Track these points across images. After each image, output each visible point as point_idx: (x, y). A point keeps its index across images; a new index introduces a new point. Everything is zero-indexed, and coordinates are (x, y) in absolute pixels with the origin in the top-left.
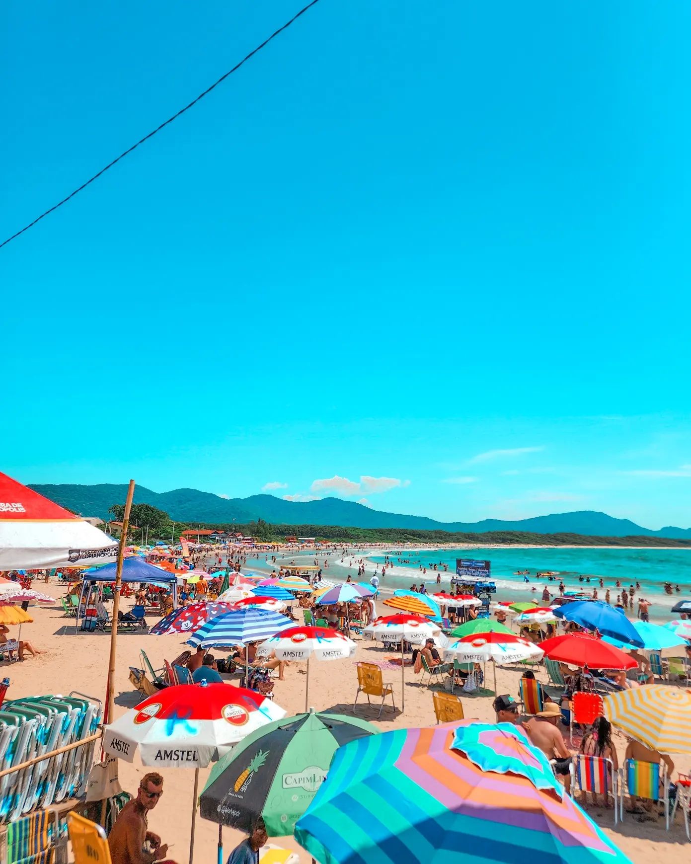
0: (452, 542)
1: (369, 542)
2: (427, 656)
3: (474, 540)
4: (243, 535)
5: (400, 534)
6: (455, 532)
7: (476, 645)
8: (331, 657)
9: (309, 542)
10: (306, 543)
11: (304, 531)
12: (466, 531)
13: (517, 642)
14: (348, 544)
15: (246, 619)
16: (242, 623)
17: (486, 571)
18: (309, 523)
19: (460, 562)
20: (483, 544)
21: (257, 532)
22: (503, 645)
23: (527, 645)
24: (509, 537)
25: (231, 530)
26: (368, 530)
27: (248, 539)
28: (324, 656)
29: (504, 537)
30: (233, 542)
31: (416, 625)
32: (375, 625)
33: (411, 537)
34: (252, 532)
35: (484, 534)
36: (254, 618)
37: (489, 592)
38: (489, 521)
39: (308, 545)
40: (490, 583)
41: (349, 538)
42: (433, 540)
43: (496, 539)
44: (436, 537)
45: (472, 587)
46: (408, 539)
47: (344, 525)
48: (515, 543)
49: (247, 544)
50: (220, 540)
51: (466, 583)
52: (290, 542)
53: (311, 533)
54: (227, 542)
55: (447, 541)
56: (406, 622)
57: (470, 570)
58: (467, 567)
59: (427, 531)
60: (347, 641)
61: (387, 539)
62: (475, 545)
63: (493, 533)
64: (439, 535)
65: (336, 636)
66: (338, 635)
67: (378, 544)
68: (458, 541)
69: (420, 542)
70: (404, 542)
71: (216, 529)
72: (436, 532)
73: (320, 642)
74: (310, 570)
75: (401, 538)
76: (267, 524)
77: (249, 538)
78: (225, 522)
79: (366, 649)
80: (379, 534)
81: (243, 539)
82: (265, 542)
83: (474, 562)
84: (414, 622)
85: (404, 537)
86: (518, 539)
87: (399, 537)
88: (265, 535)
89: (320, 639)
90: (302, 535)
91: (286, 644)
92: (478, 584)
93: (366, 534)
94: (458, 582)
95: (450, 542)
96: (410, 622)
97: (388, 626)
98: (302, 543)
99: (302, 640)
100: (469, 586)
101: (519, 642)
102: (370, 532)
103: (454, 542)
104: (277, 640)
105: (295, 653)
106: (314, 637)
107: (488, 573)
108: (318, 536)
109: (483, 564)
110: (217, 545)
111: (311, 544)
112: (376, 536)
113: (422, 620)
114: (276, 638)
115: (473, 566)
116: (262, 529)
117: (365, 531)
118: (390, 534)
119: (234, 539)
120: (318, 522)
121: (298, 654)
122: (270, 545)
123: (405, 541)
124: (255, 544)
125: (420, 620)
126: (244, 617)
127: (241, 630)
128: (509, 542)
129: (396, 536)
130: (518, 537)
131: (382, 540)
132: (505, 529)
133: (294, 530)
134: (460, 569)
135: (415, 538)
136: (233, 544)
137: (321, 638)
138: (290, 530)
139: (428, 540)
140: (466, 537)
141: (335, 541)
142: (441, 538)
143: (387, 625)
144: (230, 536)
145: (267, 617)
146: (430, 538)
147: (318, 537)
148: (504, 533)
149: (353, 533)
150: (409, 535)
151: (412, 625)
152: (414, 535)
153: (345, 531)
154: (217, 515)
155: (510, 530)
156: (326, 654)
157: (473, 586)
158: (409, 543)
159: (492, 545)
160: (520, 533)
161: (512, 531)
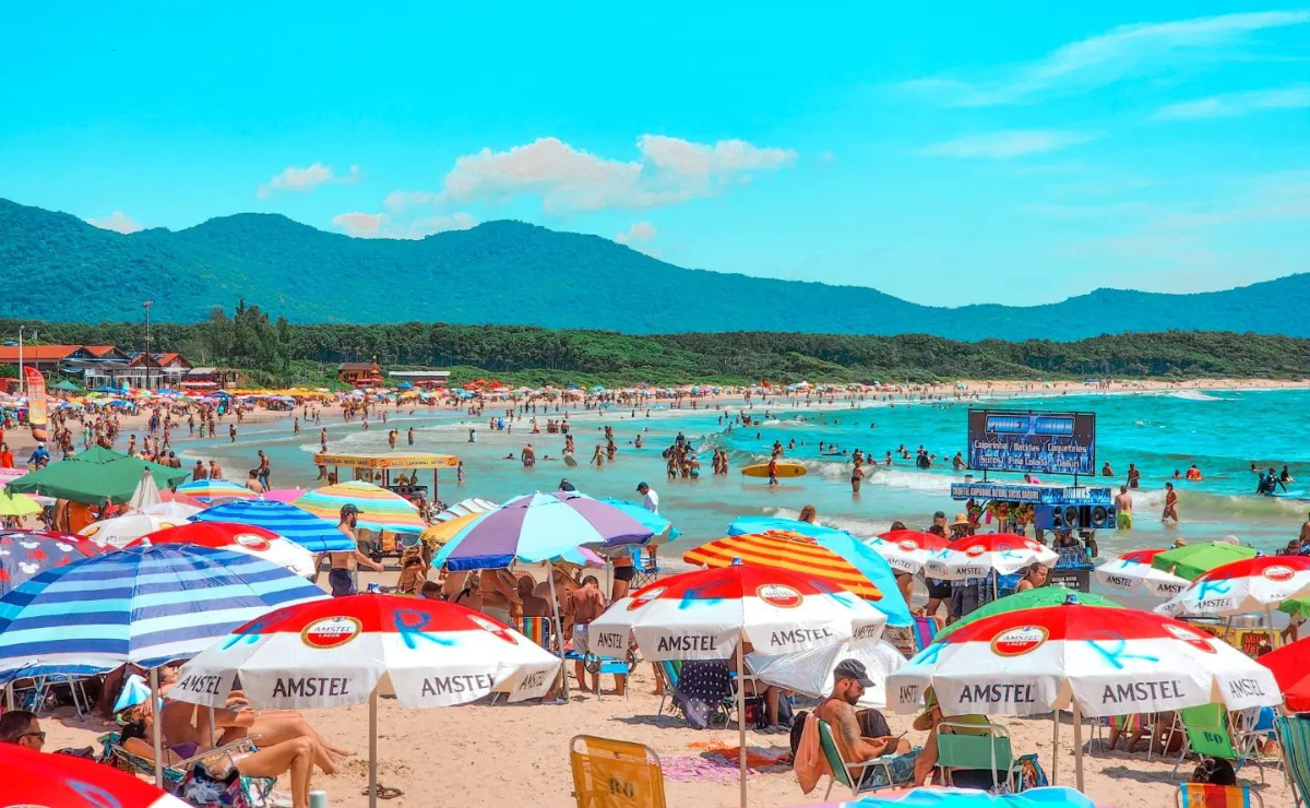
0: (964, 377)
1: (655, 383)
2: (843, 729)
3: (1047, 369)
4: (184, 363)
5: (770, 354)
6: (977, 340)
7: (1007, 649)
8: (454, 694)
9: (429, 384)
10: (418, 391)
11: (408, 345)
12: (1018, 337)
13: (1168, 634)
14: (574, 391)
15: (141, 580)
16: (126, 593)
17: (1079, 449)
18: (429, 317)
19: (984, 424)
20: (1080, 381)
21: (235, 352)
22: (1110, 645)
23: (1205, 647)
24: (1178, 353)
25: (139, 345)
26: (648, 338)
27: (203, 378)
28: (428, 693)
29: (1158, 354)
30: (148, 388)
31: (791, 602)
32: (636, 605)
33: (814, 361)
34: (218, 351)
35: (1085, 346)
36: (171, 578)
37: (1088, 526)
38: (1104, 298)
39: (426, 395)
40: (1095, 492)
41: (576, 368)
42: (894, 372)
43: (1129, 360)
44: (904, 360)
45: (1024, 511)
46: (801, 370)
47: (555, 322)
48: (1199, 376)
49: (198, 397)
50: (101, 380)
51: (1003, 494)
52: (359, 385)
53: (436, 353)
54: (126, 386)
55: (947, 375)
56: (752, 593)
57: (1017, 447)
58: (1010, 438)
59: (872, 337)
60: (517, 643)
61: (723, 371)
62: (1050, 384)
63: (1119, 341)
64: (918, 354)
65: (473, 626)
66: (481, 622)
67: (689, 389)
68: (988, 371)
69: (846, 380)
70: (787, 382)
71: (83, 341)
72: (906, 341)
73: (411, 645)
74: (423, 466)
75: (774, 365)
76: (273, 321)
77: (208, 371)
78: (117, 318)
79: (622, 720)
80: (690, 353)
81: (185, 377)
82: (268, 385)
83: (1033, 418)
84: (784, 591)
85: (787, 363)
86: (1210, 359)
87: (766, 362)
88: (265, 361)
89: (415, 637)
90: (403, 358)
91: (287, 652)
92: (1048, 499)
93: (642, 356)
94: (975, 492)
95: (959, 376)
96: (767, 590)
97: (682, 607)
98: (402, 389)
99: (344, 637)
100: (1017, 504)
101: (1174, 637)
102: (658, 347)
103: (973, 376)
104: (251, 642)
105: (317, 684)
106: (391, 629)
107: (1084, 458)
108: (462, 362)
109: (1069, 427)
110: (91, 398)
111: (435, 394)
112: (680, 360)
113: (812, 583)
114: (248, 637)
115: (1031, 432)
116: (254, 337)
117: (638, 342)
118: (734, 353)
119: (153, 378)
120: (460, 312)
121: (327, 685)
122: (286, 395)
123: (790, 375)
124: (231, 392)
125: (805, 584)
126: (134, 573)
127: (123, 618)
128: (1179, 371)
129: (757, 360)
130: (1212, 352)
131: (702, 374)
132: (1161, 326)
133: (371, 342)
134: (984, 445)
135: (829, 365)
136: (149, 393)
137: (418, 629)
138: (358, 344)
139: (876, 370)
140: (1015, 358)
141: (523, 381)
142: (925, 364)
143: (679, 601)
144: (137, 364)
145: (222, 571)
146: (883, 364)
147: (457, 368)
148: (1159, 337)
149: (594, 351)
150: (804, 353)
151: (772, 600)
152: (825, 356)
153: (564, 344)
154: (87, 292)
155: (1184, 328)
156: (434, 685)
157: (1030, 505)
158: (805, 383)
159: (1113, 385)
160: (1220, 338)
161: (1190, 331)
